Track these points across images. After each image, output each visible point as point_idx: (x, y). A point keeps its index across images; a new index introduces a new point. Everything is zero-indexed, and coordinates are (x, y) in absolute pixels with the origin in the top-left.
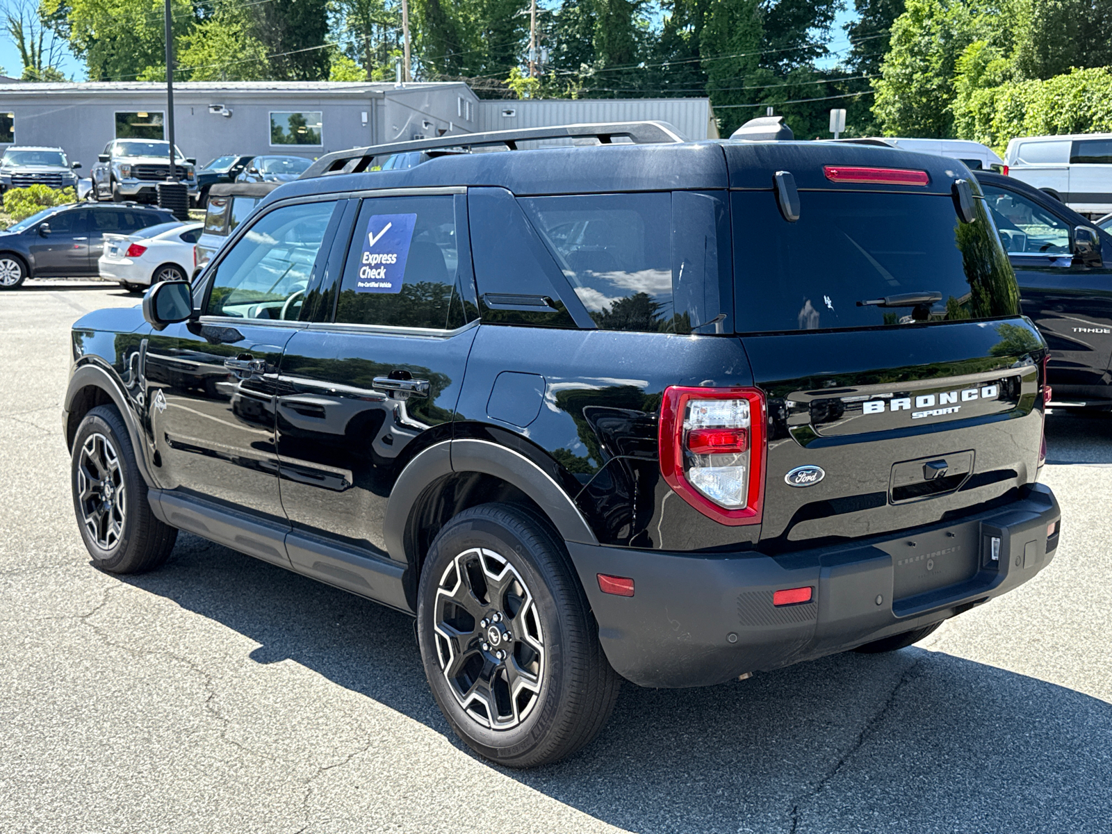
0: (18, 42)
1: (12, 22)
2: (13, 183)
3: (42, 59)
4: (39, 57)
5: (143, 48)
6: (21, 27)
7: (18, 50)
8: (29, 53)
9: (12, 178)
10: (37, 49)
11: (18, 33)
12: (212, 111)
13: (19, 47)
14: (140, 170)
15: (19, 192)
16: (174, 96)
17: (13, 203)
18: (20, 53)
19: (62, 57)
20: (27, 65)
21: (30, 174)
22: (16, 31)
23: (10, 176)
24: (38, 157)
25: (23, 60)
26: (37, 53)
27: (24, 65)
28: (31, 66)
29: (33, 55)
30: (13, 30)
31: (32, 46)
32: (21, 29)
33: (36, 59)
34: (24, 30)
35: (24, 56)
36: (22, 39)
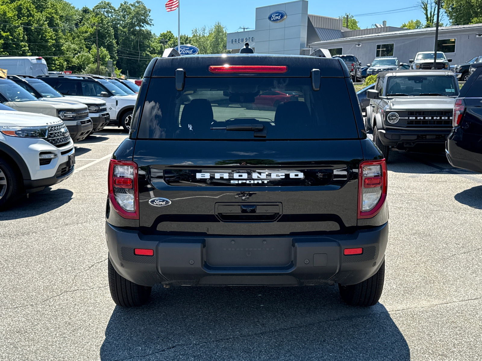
0: (425, 12)
1: (423, 3)
2: (373, 73)
3: (434, 18)
4: (433, 17)
5: (475, 9)
6: (427, 5)
7: (425, 15)
8: (429, 16)
9: (373, 71)
10: (432, 14)
11: (425, 8)
12: (477, 36)
13: (425, 14)
14: (423, 65)
15: (372, 77)
16: (438, 33)
17: (369, 82)
18: (426, 17)
19: (443, 17)
20: (428, 21)
21: (380, 69)
22: (425, 7)
23: (372, 70)
24: (386, 62)
25: (426, 20)
26: (432, 16)
27: (426, 22)
28: (429, 22)
29: (431, 17)
30: (423, 7)
31: (431, 14)
32: (427, 6)
33: (432, 18)
34: (428, 6)
35: (427, 18)
36: (427, 10)
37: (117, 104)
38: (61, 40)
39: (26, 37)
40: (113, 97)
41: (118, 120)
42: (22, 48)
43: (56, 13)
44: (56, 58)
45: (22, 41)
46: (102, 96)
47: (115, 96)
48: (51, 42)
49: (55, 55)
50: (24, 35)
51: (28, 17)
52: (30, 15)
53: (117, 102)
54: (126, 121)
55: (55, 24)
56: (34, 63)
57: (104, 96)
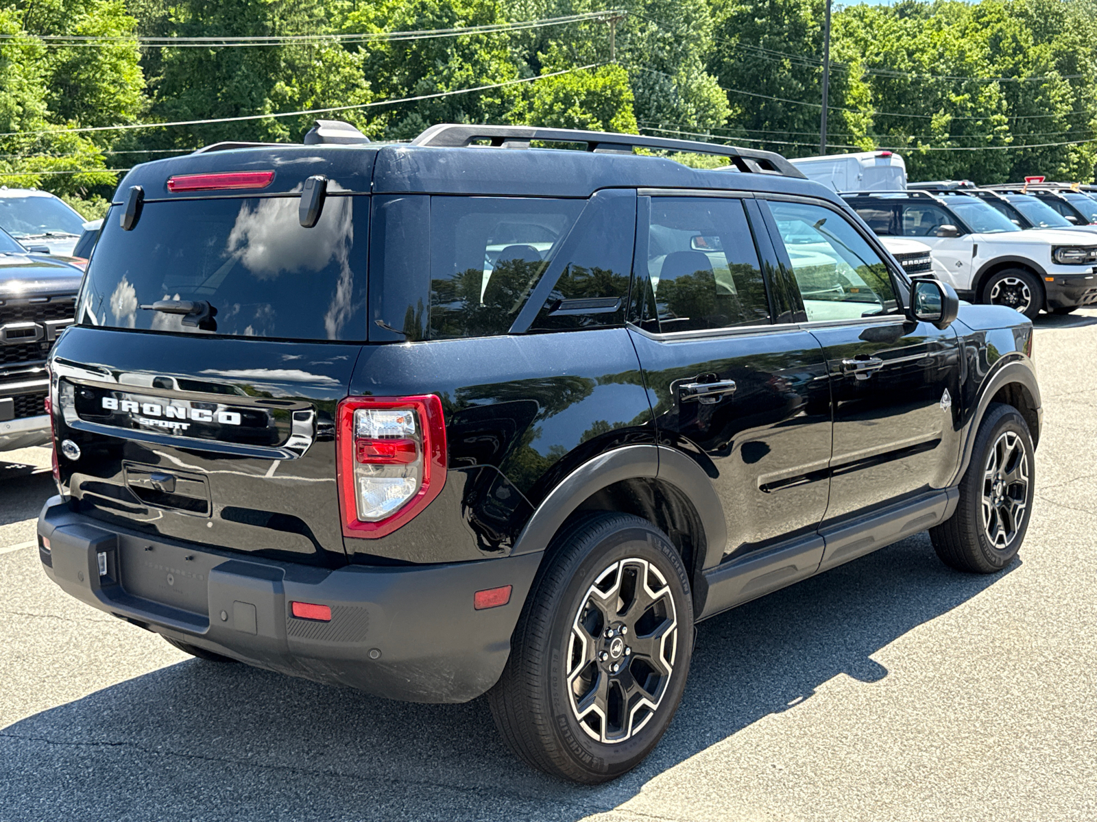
37: (975, 254)
38: (1089, 106)
39: (1004, 102)
40: (967, 237)
41: (974, 292)
42: (995, 126)
43: (1085, 41)
44: (1072, 145)
45: (994, 113)
46: (941, 234)
47: (973, 235)
48: (1063, 110)
49: (1070, 140)
50: (1000, 99)
51: (1014, 54)
52: (1019, 49)
53: (975, 247)
54: (994, 294)
55: (1079, 69)
56: (867, 166)
57: (948, 234)
